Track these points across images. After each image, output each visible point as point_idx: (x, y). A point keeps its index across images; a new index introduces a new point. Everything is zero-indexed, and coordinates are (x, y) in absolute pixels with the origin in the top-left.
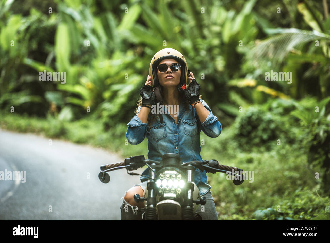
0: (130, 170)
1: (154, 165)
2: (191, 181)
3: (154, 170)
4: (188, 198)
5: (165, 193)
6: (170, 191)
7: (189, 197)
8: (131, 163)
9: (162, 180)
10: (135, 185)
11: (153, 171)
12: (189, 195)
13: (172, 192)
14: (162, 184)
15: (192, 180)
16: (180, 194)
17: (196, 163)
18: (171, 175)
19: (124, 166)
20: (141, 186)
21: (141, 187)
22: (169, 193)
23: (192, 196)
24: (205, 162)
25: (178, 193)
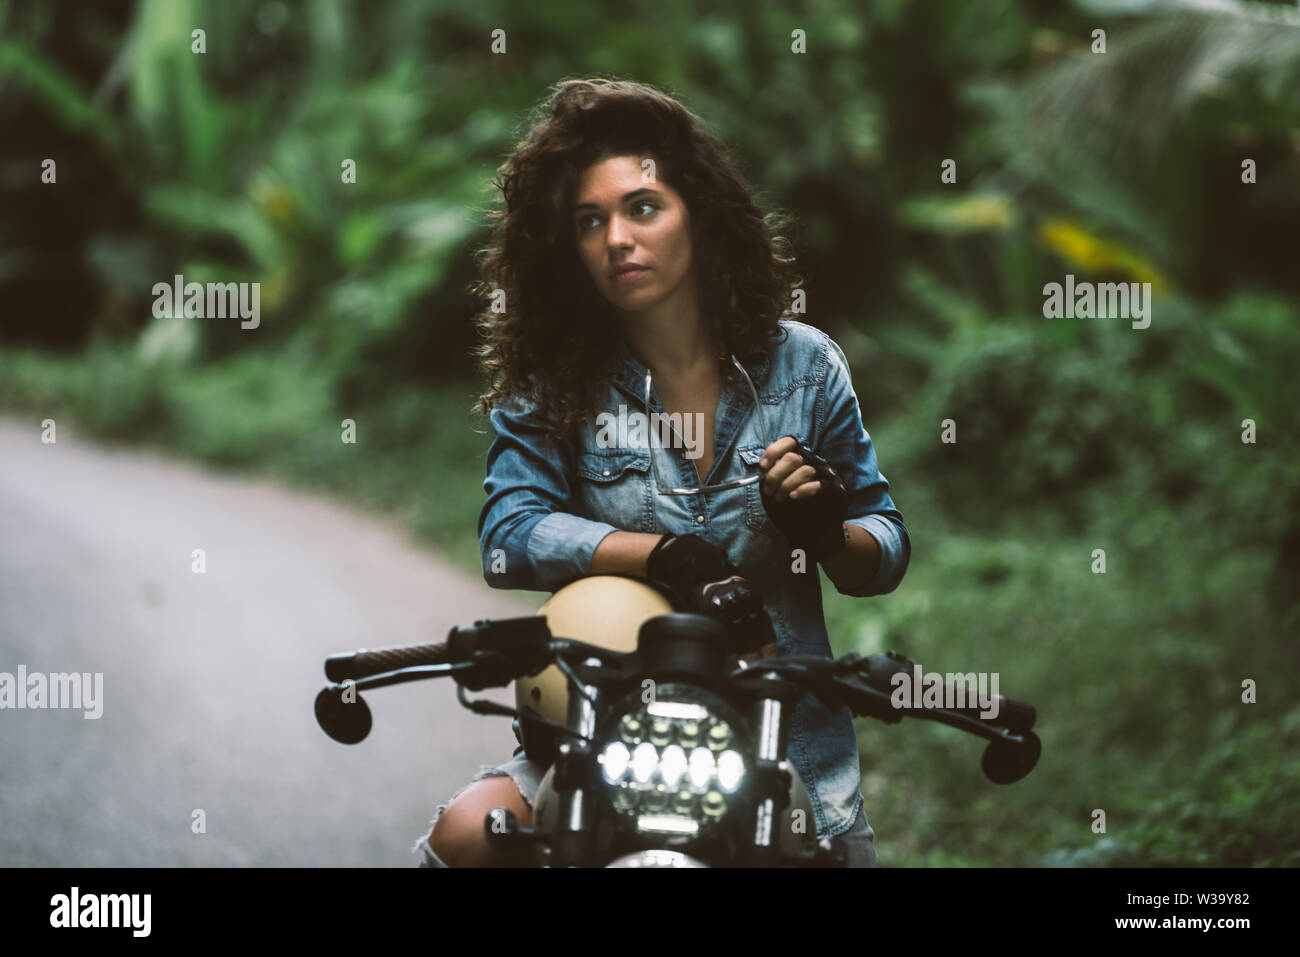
0: (476, 687)
1: (594, 668)
2: (773, 756)
3: (590, 690)
4: (758, 842)
5: (643, 813)
6: (668, 803)
7: (763, 838)
8: (478, 653)
9: (631, 747)
10: (483, 772)
11: (588, 698)
12: (763, 829)
13: (680, 809)
14: (632, 765)
15: (782, 754)
16: (717, 820)
17: (802, 668)
18: (677, 724)
19: (446, 667)
20: (516, 779)
21: (512, 780)
22: (663, 812)
23: (775, 833)
24: (849, 663)
25: (711, 818)
